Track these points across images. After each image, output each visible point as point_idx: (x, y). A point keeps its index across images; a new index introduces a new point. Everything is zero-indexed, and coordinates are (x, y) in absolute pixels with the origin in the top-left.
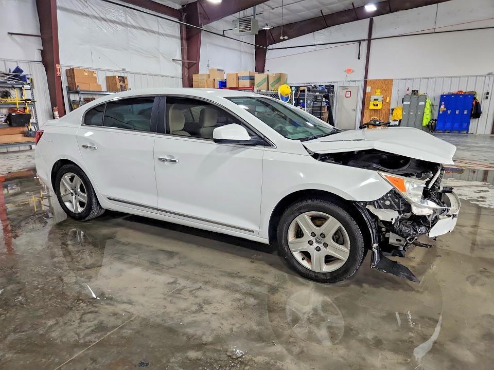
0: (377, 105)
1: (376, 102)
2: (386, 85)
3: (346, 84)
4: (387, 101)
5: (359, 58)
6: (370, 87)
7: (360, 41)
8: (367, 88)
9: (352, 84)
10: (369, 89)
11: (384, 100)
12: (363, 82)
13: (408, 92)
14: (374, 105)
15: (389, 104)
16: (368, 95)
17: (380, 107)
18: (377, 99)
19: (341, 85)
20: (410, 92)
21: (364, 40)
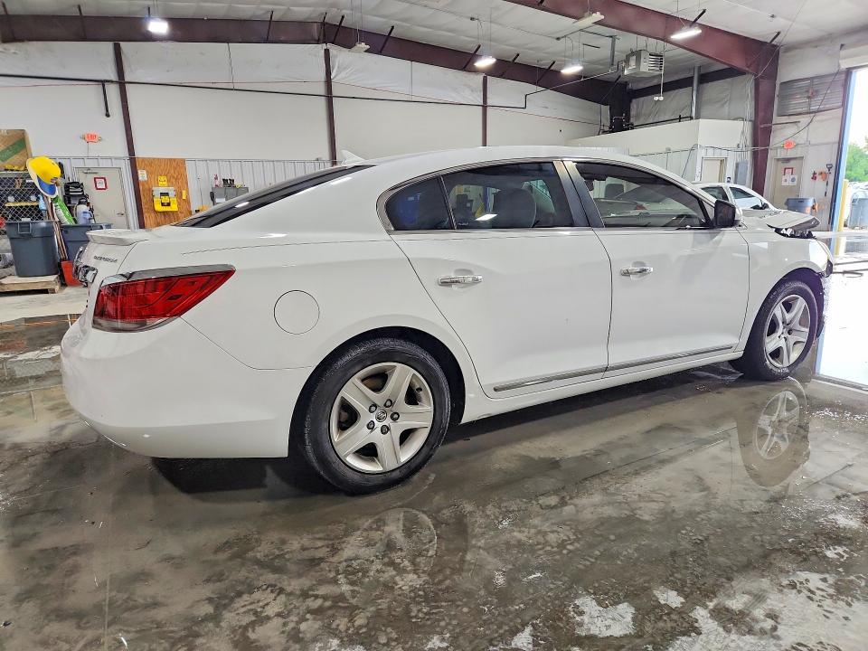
0: (169, 204)
1: (165, 200)
2: (175, 169)
3: (90, 164)
4: (184, 197)
5: (108, 115)
6: (145, 172)
7: (103, 82)
8: (139, 172)
9: (104, 163)
10: (142, 175)
11: (179, 195)
12: (128, 162)
13: (217, 183)
14: (163, 204)
15: (188, 201)
16: (143, 185)
17: (174, 207)
18: (167, 194)
19: (80, 164)
20: (219, 182)
21: (112, 82)
